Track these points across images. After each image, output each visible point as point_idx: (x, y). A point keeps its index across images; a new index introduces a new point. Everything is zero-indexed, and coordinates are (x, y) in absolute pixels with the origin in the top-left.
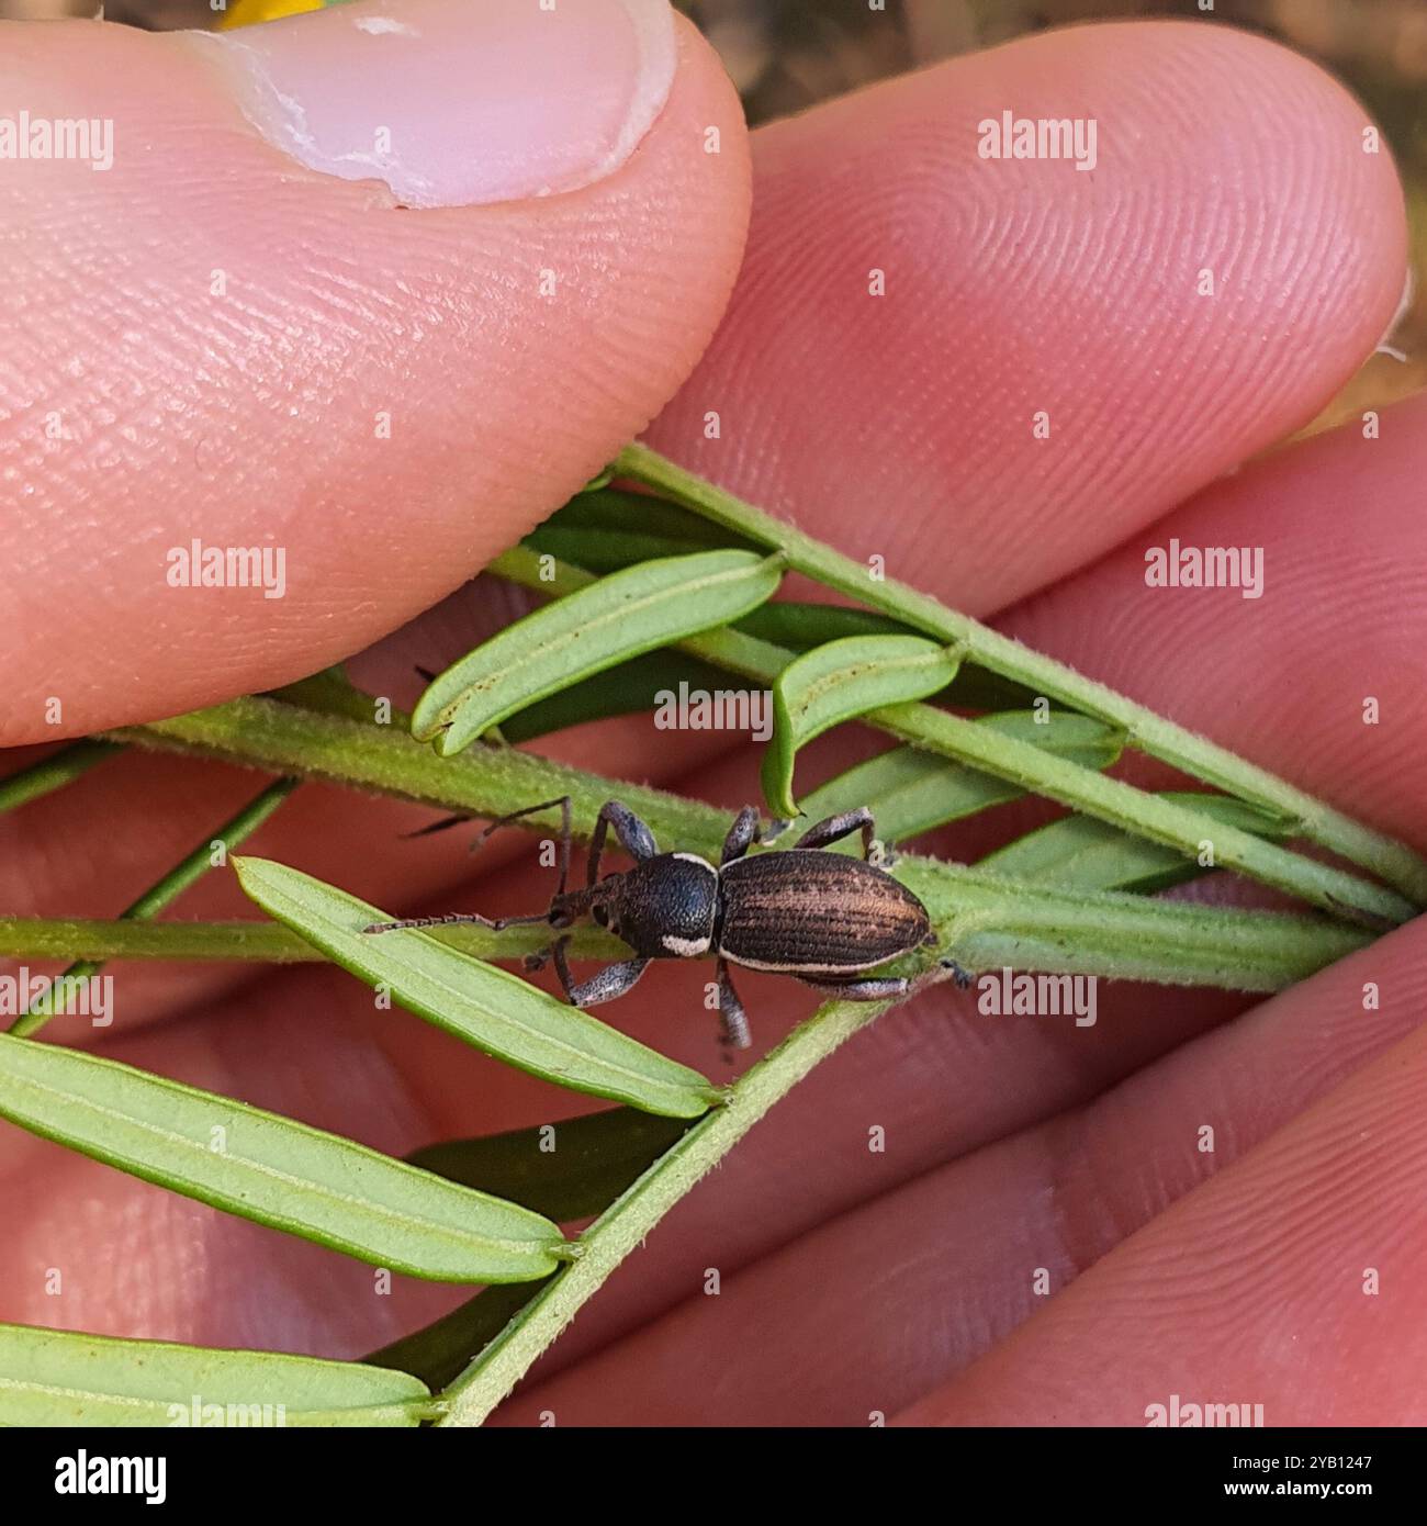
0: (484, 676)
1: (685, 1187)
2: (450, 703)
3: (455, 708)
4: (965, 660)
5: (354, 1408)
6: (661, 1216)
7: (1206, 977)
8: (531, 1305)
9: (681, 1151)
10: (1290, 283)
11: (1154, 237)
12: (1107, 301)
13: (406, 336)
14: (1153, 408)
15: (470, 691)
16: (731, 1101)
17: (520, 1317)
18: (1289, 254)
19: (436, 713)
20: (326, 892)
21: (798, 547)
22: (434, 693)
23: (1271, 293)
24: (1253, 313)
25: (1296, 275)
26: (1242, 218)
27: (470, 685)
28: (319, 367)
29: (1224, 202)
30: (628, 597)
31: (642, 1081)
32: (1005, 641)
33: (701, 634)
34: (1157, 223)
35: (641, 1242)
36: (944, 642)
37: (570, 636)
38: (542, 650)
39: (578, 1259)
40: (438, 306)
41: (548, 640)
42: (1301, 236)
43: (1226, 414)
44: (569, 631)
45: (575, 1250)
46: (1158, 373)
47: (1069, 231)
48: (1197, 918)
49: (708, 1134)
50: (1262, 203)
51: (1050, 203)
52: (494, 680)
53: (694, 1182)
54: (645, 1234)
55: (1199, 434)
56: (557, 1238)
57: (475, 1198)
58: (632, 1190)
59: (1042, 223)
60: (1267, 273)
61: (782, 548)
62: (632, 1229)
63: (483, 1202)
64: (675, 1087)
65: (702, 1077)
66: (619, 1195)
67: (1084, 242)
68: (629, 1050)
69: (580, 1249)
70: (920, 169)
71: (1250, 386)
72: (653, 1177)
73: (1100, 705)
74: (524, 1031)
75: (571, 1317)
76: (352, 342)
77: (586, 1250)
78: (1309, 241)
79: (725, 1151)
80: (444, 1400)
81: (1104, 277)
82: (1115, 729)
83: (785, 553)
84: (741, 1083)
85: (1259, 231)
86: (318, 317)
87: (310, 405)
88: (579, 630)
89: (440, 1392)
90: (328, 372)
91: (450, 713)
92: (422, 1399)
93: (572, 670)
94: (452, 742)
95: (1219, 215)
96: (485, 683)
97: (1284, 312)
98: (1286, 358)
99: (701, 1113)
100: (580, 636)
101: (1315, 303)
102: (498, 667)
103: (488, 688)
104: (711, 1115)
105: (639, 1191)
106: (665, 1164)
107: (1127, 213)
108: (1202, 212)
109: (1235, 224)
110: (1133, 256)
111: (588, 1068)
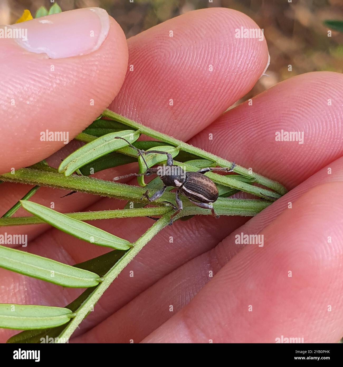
0: (74, 159)
1: (126, 264)
2: (67, 165)
3: (68, 166)
4: (180, 150)
5: (55, 316)
6: (121, 271)
7: (237, 214)
8: (93, 292)
9: (124, 257)
10: (240, 61)
11: (210, 54)
12: (201, 69)
13: (52, 86)
14: (214, 91)
15: (71, 163)
16: (135, 246)
17: (91, 295)
18: (239, 55)
19: (64, 167)
20: (42, 207)
21: (143, 128)
22: (63, 163)
23: (236, 64)
24: (233, 69)
25: (241, 59)
26: (228, 48)
27: (71, 161)
28: (33, 93)
29: (224, 45)
30: (106, 141)
31: (115, 243)
32: (189, 145)
33: (122, 148)
34: (210, 51)
35: (117, 277)
36: (175, 146)
37: (93, 150)
38: (87, 153)
39: (103, 281)
40: (59, 79)
41: (88, 151)
42: (242, 51)
43: (229, 91)
44: (93, 149)
45: (102, 279)
46: (214, 83)
47: (192, 54)
48: (234, 201)
49: (130, 253)
50: (232, 45)
51: (187, 48)
52: (76, 160)
53: (127, 263)
54: (118, 275)
55: (224, 96)
56: (98, 277)
57: (79, 270)
58: (114, 266)
59: (186, 53)
60: (235, 60)
61: (139, 129)
62: (115, 274)
63: (82, 271)
64: (122, 244)
65: (128, 241)
66: (111, 267)
67: (195, 56)
68: (111, 237)
69: (103, 279)
70: (160, 44)
71: (234, 84)
72: (118, 263)
73: (210, 157)
74: (87, 234)
75: (102, 294)
76: (40, 88)
77: (104, 279)
78: (244, 52)
79: (134, 256)
80: (75, 313)
81: (200, 64)
82: (214, 162)
83: (140, 130)
84: (137, 242)
85: (232, 51)
86: (33, 82)
87: (32, 101)
88: (95, 148)
89: (75, 312)
90: (35, 94)
91: (67, 167)
92: (70, 313)
93: (94, 157)
94: (67, 173)
95: (223, 48)
96: (74, 160)
97: (239, 68)
98: (241, 78)
99: (128, 249)
100: (95, 150)
101: (246, 65)
102: (77, 157)
103: (75, 162)
104: (130, 249)
105: (116, 266)
106: (121, 260)
107: (204, 49)
108: (220, 48)
109: (227, 50)
110: (205, 58)
111: (103, 241)
